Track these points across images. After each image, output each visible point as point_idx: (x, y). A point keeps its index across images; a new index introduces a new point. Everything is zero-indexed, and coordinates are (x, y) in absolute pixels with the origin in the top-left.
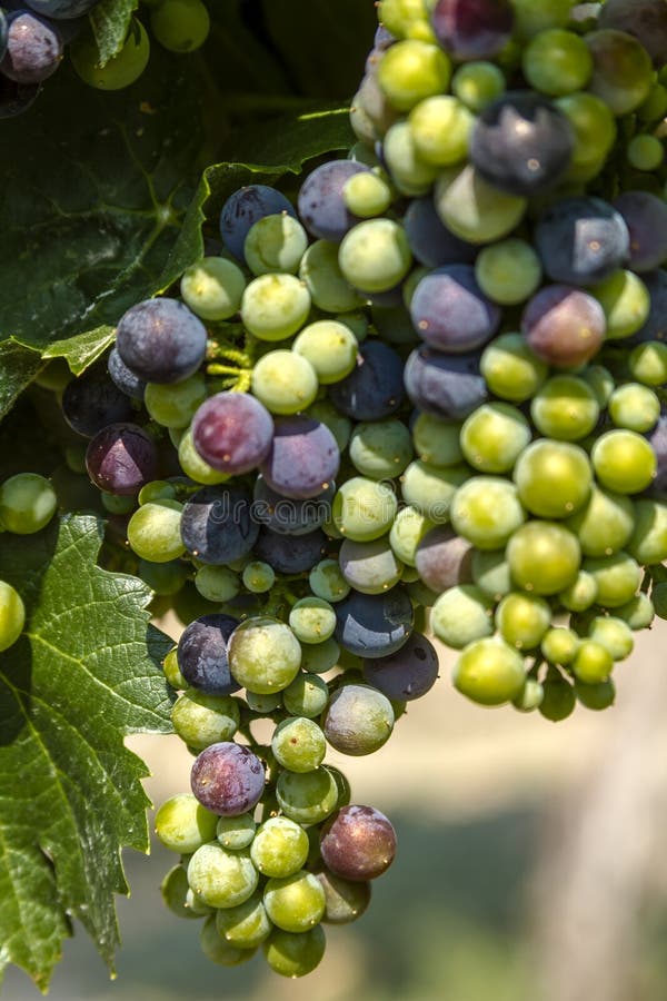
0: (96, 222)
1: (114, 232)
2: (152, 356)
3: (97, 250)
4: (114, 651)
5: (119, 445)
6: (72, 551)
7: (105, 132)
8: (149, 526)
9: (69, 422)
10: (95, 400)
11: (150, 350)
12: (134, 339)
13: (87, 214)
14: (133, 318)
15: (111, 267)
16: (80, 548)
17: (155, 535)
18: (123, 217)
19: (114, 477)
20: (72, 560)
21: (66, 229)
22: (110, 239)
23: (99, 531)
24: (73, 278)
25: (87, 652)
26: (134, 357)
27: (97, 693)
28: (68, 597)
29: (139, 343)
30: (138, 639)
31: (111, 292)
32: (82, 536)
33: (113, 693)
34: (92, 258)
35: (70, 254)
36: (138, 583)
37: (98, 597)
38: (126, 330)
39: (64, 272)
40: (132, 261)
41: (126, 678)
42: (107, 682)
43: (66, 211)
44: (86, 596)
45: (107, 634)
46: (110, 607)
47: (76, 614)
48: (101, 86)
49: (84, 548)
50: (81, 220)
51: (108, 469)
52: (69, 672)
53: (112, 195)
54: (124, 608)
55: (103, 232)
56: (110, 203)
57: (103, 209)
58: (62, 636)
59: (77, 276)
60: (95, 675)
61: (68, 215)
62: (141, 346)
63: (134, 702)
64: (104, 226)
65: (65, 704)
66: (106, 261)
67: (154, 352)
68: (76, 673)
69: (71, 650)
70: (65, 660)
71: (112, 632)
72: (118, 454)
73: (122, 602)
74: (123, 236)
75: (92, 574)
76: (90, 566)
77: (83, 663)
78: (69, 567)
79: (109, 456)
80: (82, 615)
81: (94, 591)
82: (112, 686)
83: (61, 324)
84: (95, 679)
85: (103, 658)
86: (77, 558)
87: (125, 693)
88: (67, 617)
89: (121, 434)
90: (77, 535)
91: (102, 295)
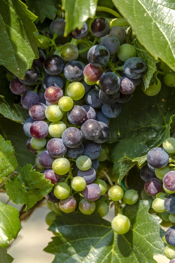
0: (151, 128)
1: (155, 130)
2: (154, 162)
3: (152, 135)
4: (152, 234)
5: (152, 183)
6: (142, 209)
7: (153, 106)
8: (157, 204)
9: (141, 177)
10: (147, 172)
11: (154, 160)
12: (150, 157)
13: (149, 126)
14: (150, 152)
15: (154, 139)
16: (144, 208)
17: (158, 206)
18: (158, 127)
19: (150, 191)
20: (142, 211)
21: (144, 130)
22: (154, 132)
23: (149, 204)
24: (145, 142)
25: (145, 234)
26: (150, 162)
27: (147, 244)
28: (142, 221)
29: (151, 158)
30: (157, 232)
31: (153, 145)
32: (145, 205)
33: (151, 245)
34: (150, 137)
35: (145, 136)
36: (158, 218)
37: (149, 221)
38: (149, 155)
39: (143, 140)
40: (159, 138)
41: (154, 241)
42: (150, 242)
43: (144, 125)
44: (145, 221)
45: (150, 230)
46: (151, 223)
47: (143, 225)
48: (148, 95)
49: (145, 208)
50: (147, 128)
51: (149, 189)
52: (141, 239)
53: (155, 121)
54: (154, 224)
55: (153, 130)
56: (154, 123)
57: (153, 125)
58: (140, 230)
59: (146, 141)
60: (147, 240)
61: (144, 126)
62: (152, 159)
63: (156, 247)
64: (153, 129)
65: (140, 247)
66: (153, 138)
67: (155, 161)
68: (143, 240)
69: (142, 234)
70: (141, 236)
71: (151, 229)
72: (151, 185)
73: (154, 222)
74: (157, 132)
75: (147, 215)
76: (146, 213)
77: (145, 237)
78: (142, 213)
79: (149, 186)
80: (145, 225)
81: (148, 219)
82: (151, 243)
83: (141, 153)
84: (147, 241)
85: (149, 236)
86: (143, 211)
87: (154, 245)
88: (141, 226)
89: (153, 180)
90: (144, 205)
91: (151, 146)
